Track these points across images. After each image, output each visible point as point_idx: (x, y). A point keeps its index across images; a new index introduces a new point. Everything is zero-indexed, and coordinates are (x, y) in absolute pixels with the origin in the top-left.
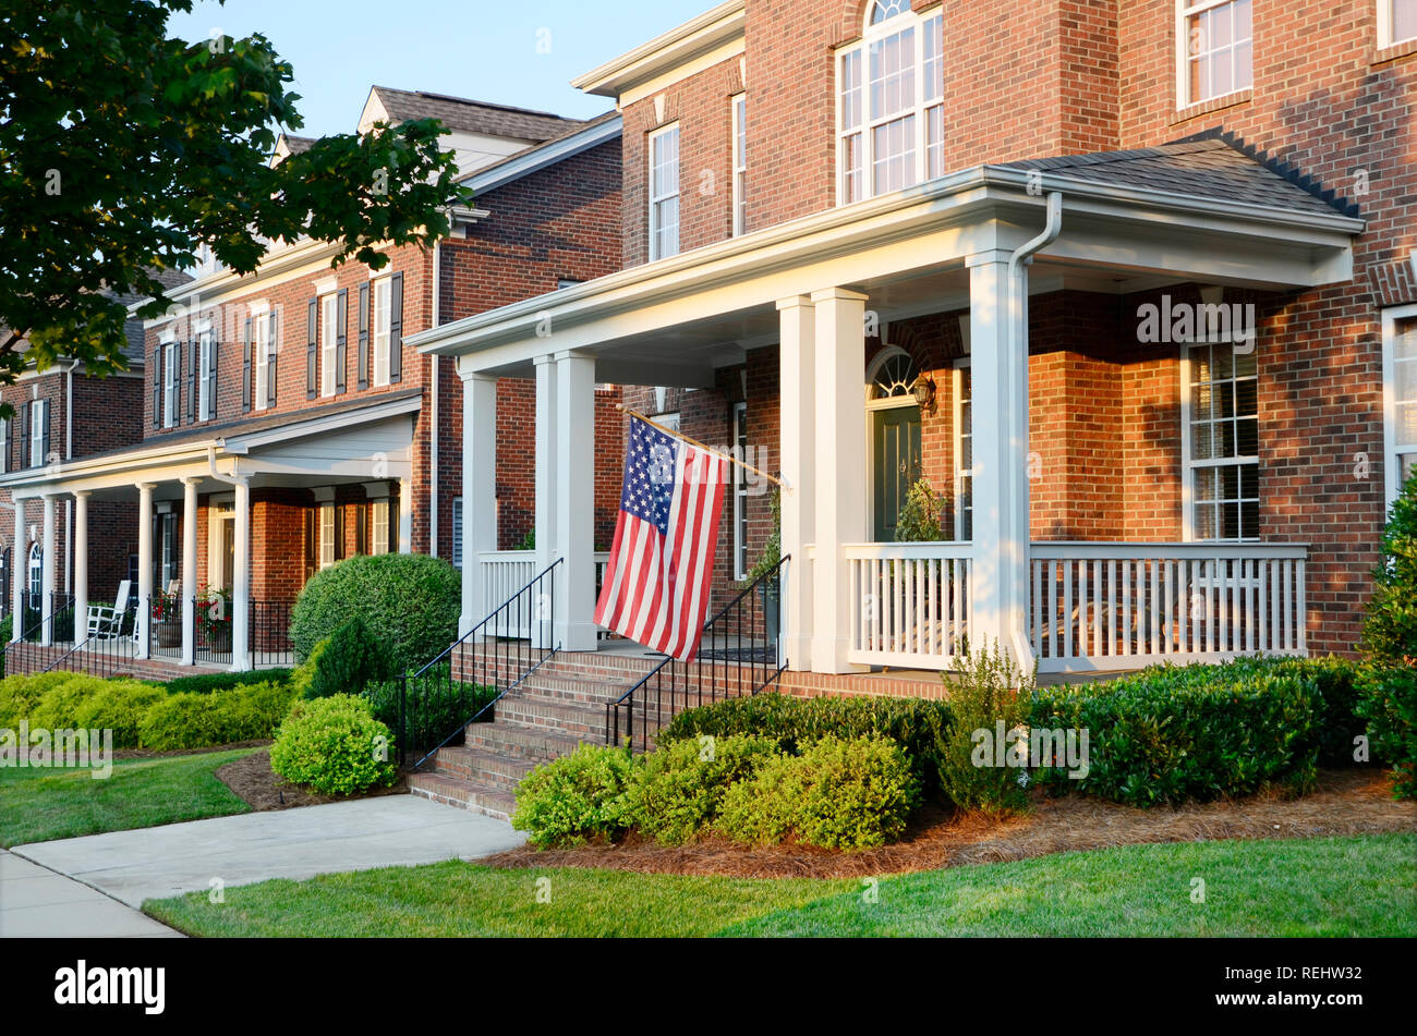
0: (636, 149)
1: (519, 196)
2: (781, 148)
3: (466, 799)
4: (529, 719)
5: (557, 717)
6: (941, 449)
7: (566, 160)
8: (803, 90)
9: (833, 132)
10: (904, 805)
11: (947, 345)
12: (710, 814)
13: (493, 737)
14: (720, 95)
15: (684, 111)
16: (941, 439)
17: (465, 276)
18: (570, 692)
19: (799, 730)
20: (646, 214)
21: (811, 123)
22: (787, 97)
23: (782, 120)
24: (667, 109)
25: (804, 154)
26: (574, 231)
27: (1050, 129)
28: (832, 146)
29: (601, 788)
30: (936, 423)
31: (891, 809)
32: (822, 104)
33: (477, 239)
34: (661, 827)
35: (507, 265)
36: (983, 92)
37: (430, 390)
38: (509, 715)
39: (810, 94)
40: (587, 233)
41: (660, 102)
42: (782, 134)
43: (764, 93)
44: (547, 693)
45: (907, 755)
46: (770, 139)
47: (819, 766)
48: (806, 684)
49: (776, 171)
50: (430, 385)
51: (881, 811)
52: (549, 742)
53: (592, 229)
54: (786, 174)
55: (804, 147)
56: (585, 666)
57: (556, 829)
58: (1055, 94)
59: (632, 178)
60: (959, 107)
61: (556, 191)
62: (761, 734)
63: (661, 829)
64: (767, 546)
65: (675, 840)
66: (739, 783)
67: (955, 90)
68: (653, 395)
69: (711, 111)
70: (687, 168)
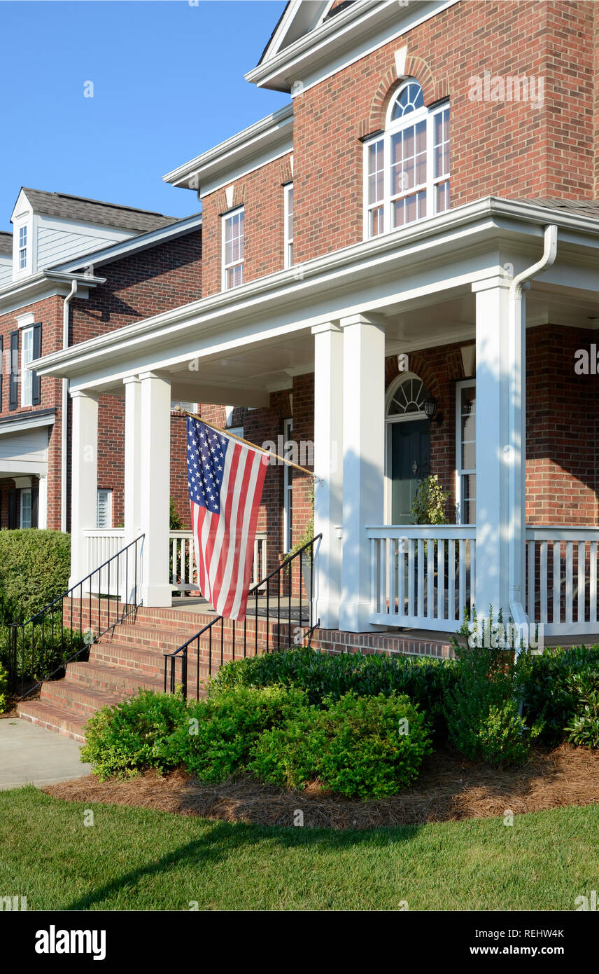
0: (213, 228)
1: (130, 269)
2: (320, 220)
3: (59, 725)
4: (115, 661)
5: (135, 659)
6: (445, 452)
7: (165, 243)
8: (338, 174)
9: (361, 206)
10: (417, 757)
11: (451, 371)
12: (245, 757)
13: (85, 674)
14: (275, 184)
15: (247, 198)
16: (445, 445)
17: (88, 326)
18: (148, 639)
19: (325, 683)
20: (219, 277)
21: (343, 199)
22: (326, 179)
23: (321, 198)
24: (235, 197)
25: (338, 223)
26: (171, 296)
27: (537, 195)
28: (360, 217)
29: (153, 730)
30: (442, 432)
31: (405, 760)
32: (352, 184)
33: (97, 299)
34: (203, 767)
35: (119, 320)
36: (482, 168)
37: (61, 409)
38: (99, 657)
39: (343, 176)
40: (180, 298)
41: (230, 192)
42: (321, 209)
43: (307, 177)
44: (130, 640)
45: (419, 710)
46: (312, 212)
47: (342, 720)
48: (334, 640)
49: (316, 238)
50: (61, 406)
51: (396, 762)
52: (127, 680)
53: (184, 295)
54: (325, 240)
55: (338, 218)
56: (160, 619)
57: (115, 764)
58: (541, 166)
59: (209, 250)
60: (462, 181)
61: (157, 266)
62: (292, 686)
63: (203, 768)
64: (307, 528)
65: (214, 778)
66: (271, 731)
67: (460, 167)
68: (224, 413)
69: (268, 197)
70: (250, 241)
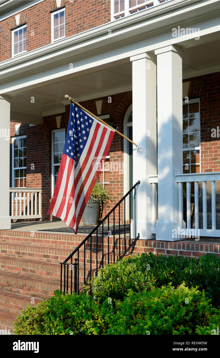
0: (7, 36)
9: (110, 14)
14: (46, 12)
15: (29, 20)
21: (99, 11)
23: (84, 12)
24: (21, 20)
41: (18, 18)
42: (84, 17)
59: (4, 47)
69: (42, 19)
70: (30, 41)
